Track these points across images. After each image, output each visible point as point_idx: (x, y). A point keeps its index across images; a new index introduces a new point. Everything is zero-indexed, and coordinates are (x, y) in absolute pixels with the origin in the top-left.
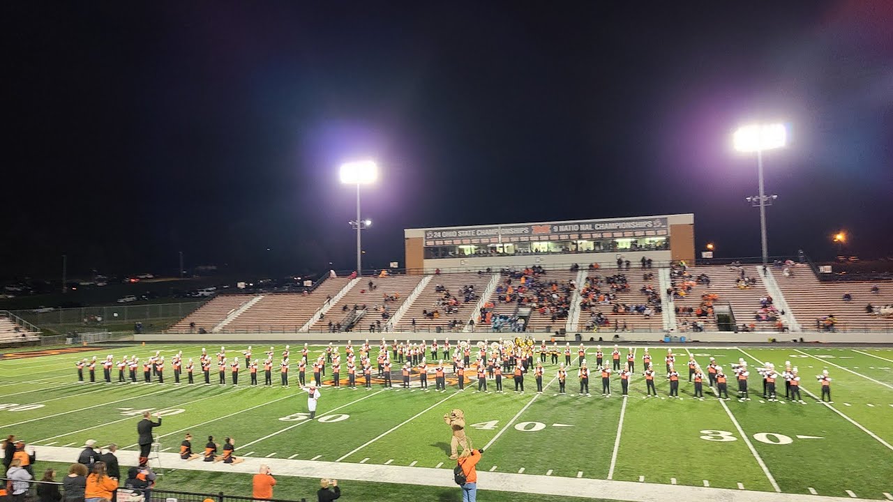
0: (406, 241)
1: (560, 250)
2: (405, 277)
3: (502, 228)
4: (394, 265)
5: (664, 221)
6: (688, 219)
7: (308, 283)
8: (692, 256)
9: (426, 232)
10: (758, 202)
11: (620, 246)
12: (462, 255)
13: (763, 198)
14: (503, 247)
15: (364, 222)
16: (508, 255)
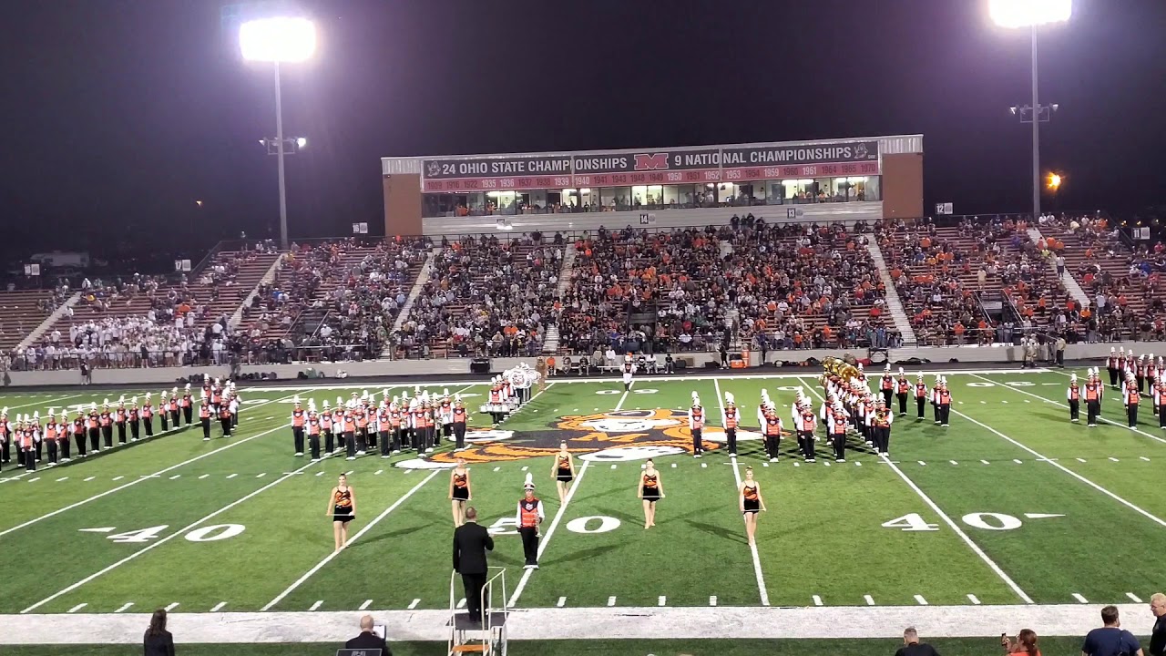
0: (385, 181)
1: (684, 200)
3: (576, 158)
4: (361, 228)
5: (873, 148)
6: (911, 144)
7: (184, 265)
8: (918, 210)
9: (427, 164)
10: (1029, 115)
11: (788, 194)
12: (490, 207)
13: (1036, 108)
14: (578, 195)
15: (292, 141)
16: (586, 209)
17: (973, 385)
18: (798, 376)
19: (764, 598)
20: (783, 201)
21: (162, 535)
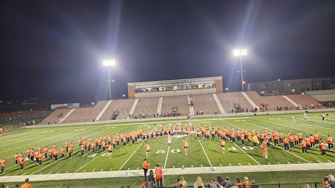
0: (128, 87)
2: (129, 99)
4: (124, 95)
6: (220, 78)
7: (93, 103)
8: (222, 90)
10: (241, 72)
11: (199, 87)
13: (242, 71)
14: (162, 88)
15: (112, 81)
16: (164, 91)
17: (236, 121)
18: (204, 120)
19: (211, 165)
20: (198, 88)
21: (97, 155)
